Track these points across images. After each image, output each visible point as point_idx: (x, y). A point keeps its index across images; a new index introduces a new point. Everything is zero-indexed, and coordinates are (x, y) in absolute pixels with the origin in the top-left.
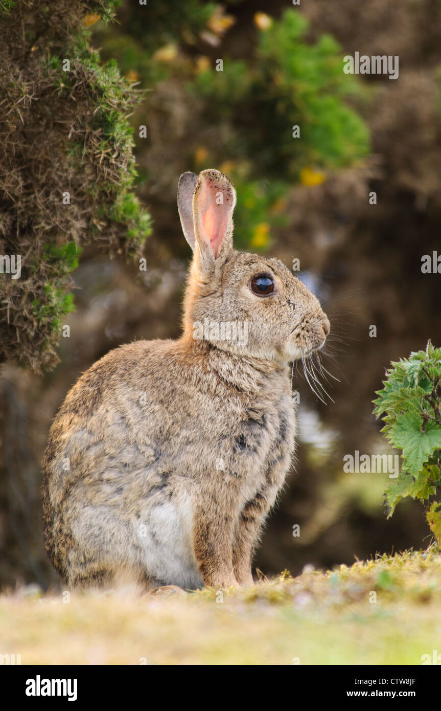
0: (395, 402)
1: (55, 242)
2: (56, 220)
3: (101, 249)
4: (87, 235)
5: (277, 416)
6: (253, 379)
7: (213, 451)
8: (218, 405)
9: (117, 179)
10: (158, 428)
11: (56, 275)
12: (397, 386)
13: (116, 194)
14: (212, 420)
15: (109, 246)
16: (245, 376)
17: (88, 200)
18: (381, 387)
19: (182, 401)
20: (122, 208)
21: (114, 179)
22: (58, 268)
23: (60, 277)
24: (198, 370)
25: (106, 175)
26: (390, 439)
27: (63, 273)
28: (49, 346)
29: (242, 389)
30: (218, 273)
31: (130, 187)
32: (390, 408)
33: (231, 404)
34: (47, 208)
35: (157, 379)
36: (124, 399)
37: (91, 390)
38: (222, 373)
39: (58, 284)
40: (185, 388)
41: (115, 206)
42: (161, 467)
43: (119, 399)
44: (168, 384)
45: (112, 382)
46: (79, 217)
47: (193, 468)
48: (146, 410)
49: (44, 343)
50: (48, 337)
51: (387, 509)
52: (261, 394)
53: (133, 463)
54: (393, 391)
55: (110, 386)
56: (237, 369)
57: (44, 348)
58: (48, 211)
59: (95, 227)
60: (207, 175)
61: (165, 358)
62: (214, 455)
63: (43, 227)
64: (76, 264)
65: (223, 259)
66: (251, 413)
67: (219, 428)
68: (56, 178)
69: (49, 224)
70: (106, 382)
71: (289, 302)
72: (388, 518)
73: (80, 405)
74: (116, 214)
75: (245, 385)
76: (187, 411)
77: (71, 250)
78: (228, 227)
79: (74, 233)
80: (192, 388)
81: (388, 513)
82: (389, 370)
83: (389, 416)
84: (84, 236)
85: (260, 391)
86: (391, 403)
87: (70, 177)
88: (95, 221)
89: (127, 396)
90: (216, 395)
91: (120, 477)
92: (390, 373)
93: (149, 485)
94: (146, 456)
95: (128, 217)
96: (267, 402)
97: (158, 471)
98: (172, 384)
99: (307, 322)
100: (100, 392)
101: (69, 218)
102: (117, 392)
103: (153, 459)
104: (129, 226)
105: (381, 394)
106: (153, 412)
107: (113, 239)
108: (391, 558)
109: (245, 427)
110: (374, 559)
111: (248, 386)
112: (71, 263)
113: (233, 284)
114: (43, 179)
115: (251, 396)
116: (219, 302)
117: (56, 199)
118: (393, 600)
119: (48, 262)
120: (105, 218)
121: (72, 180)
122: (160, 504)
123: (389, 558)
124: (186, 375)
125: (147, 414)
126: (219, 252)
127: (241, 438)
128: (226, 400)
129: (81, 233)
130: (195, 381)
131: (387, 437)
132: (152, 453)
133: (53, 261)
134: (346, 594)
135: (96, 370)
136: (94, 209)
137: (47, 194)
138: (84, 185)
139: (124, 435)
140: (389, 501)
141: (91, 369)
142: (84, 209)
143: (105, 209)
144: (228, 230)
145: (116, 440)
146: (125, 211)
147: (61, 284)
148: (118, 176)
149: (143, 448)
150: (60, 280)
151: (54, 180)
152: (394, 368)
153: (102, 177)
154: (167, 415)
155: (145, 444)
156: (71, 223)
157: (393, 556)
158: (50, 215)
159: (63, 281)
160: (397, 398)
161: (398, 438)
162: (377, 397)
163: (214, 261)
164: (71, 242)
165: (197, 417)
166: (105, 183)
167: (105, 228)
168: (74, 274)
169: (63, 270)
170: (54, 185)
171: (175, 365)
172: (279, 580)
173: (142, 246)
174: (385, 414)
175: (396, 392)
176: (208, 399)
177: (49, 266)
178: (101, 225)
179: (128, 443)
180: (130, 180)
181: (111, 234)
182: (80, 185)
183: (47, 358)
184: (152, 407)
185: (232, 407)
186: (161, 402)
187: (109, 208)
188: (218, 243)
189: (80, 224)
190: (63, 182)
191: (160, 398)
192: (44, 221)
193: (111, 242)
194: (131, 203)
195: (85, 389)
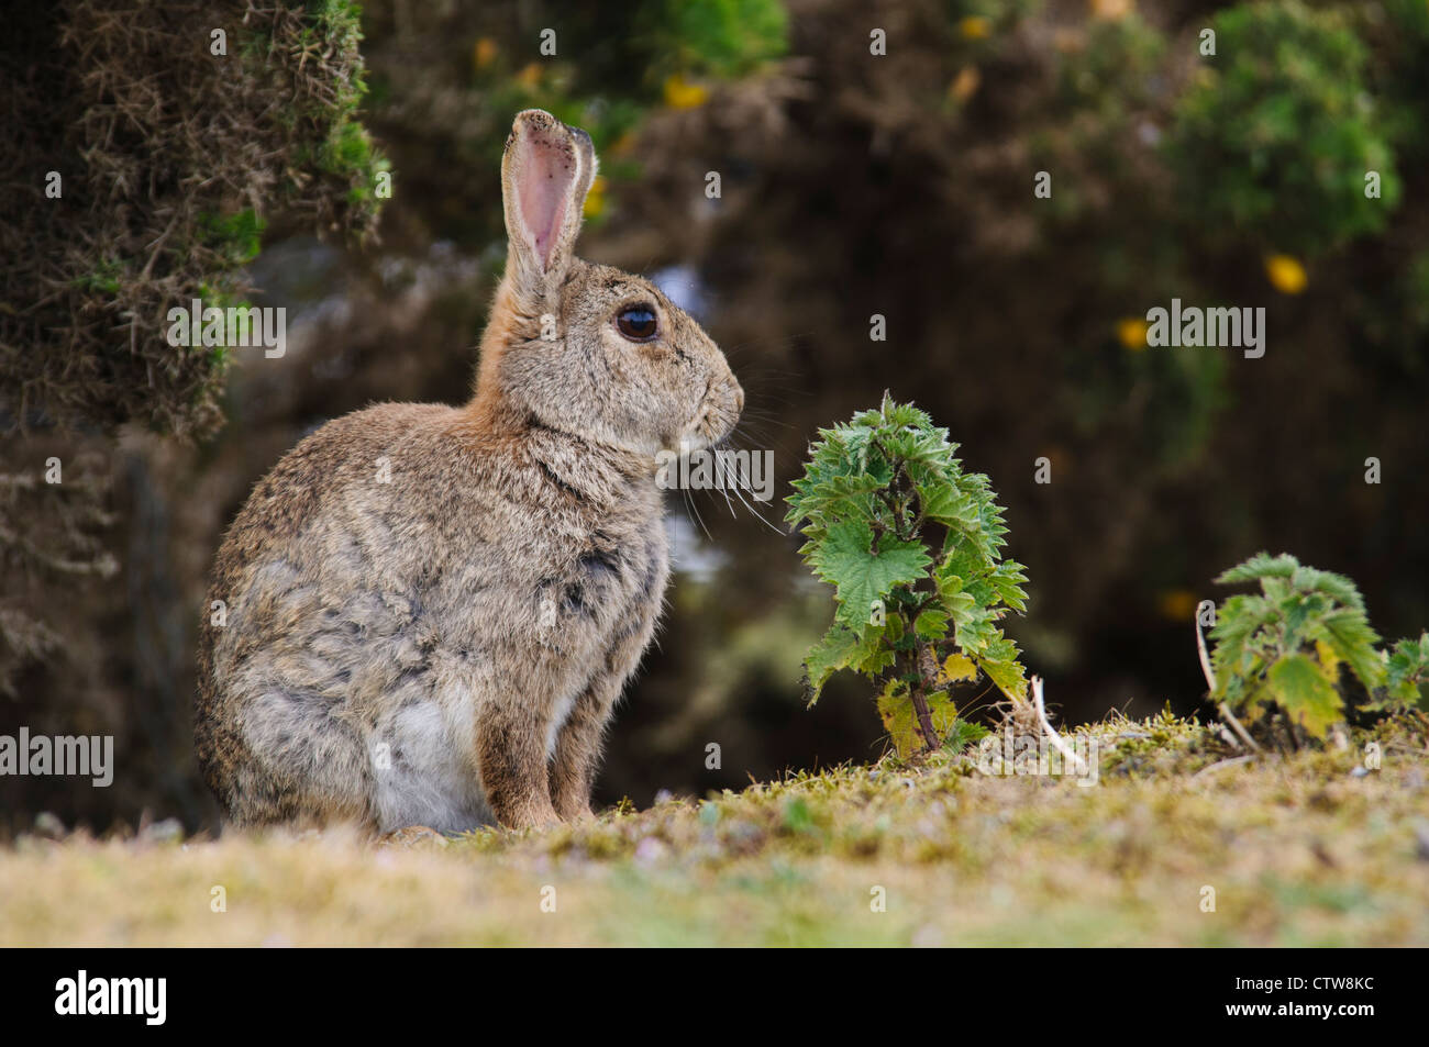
0: (824, 501)
1: (218, 209)
2: (221, 170)
3: (302, 222)
4: (277, 197)
5: (644, 551)
6: (606, 482)
7: (525, 607)
8: (541, 523)
9: (331, 98)
10: (420, 564)
11: (219, 268)
12: (829, 472)
13: (328, 124)
14: (527, 550)
15: (317, 215)
16: (594, 475)
17: (278, 133)
18: (801, 473)
19: (469, 516)
20: (340, 148)
21: (324, 96)
22: (224, 256)
23: (227, 271)
24: (504, 462)
25: (310, 89)
26: (815, 567)
27: (233, 265)
28: (207, 395)
29: (586, 496)
30: (552, 297)
31: (354, 111)
32: (815, 511)
33: (566, 522)
34: (206, 147)
35: (425, 478)
36: (359, 510)
37: (298, 489)
38: (554, 466)
39: (224, 284)
40: (478, 494)
41: (327, 145)
42: (421, 634)
43: (350, 508)
44: (446, 487)
45: (339, 479)
46: (262, 165)
47: (485, 634)
48: (402, 530)
49: (197, 391)
50: (203, 379)
51: (807, 690)
52: (617, 510)
53: (371, 624)
54: (821, 482)
55: (333, 486)
56: (582, 461)
57: (196, 397)
58: (206, 153)
59: (291, 182)
60: (528, 119)
61: (440, 441)
62: (528, 611)
63: (197, 182)
64: (256, 250)
65: (559, 273)
66: (599, 540)
67: (537, 564)
68: (222, 94)
69: (207, 176)
70: (326, 477)
71: (681, 353)
72: (809, 706)
73: (276, 517)
74: (328, 159)
75: (593, 490)
76: (479, 534)
77: (247, 222)
78: (567, 216)
79: (252, 191)
80: (493, 493)
81: (811, 699)
82: (815, 444)
83: (814, 525)
84: (271, 198)
85: (616, 504)
86: (817, 502)
87: (247, 92)
88: (290, 172)
89: (364, 505)
90: (538, 505)
91: (344, 651)
92: (816, 448)
93: (400, 666)
94: (397, 614)
95: (351, 165)
96: (627, 525)
97: (416, 641)
98: (452, 486)
99: (716, 390)
100: (315, 494)
101: (244, 166)
102: (347, 495)
103: (408, 618)
104: (353, 179)
105: (800, 487)
106: (414, 536)
107: (322, 204)
108: (813, 778)
109: (584, 569)
110: (783, 780)
111: (597, 493)
112: (247, 246)
113: (584, 319)
114: (197, 95)
115: (600, 510)
116: (560, 349)
117: (221, 132)
118: (811, 851)
119: (206, 245)
120: (309, 167)
121: (250, 98)
122: (414, 702)
123: (809, 778)
124: (479, 471)
125: (401, 538)
126: (551, 261)
127: (576, 588)
128: (556, 516)
129: (265, 192)
130: (497, 479)
131: (809, 563)
132: (407, 608)
133: (214, 243)
134: (727, 840)
135: (309, 453)
136: (289, 150)
137: (205, 123)
138: (272, 106)
139: (356, 574)
140: (812, 676)
141: (296, 451)
142: (271, 149)
143: (309, 151)
144: (566, 222)
145: (342, 582)
146: (345, 154)
147: (228, 284)
148: (332, 92)
149: (391, 599)
150: (227, 277)
151: (217, 97)
152: (823, 440)
153: (304, 93)
154: (440, 540)
155: (396, 591)
156: (246, 176)
157: (817, 774)
158: (210, 160)
159: (234, 279)
160: (829, 493)
161: (829, 564)
162: (792, 491)
163: (543, 275)
164: (248, 209)
165: (499, 543)
166: (309, 103)
167: (309, 184)
168: (253, 266)
169: (231, 259)
170: (218, 106)
171: (459, 454)
172: (613, 815)
173: (375, 218)
174: (806, 522)
175: (827, 484)
176: (522, 512)
177: (208, 251)
178: (302, 179)
179: (362, 587)
180: (354, 98)
181: (319, 195)
182: (265, 107)
183: (203, 417)
184: (414, 524)
185: (566, 528)
186: (431, 518)
187: (316, 148)
188: (550, 246)
189: (262, 177)
190: (233, 100)
191: (430, 512)
192: (198, 170)
193: (320, 209)
194: (356, 139)
195: (287, 488)
